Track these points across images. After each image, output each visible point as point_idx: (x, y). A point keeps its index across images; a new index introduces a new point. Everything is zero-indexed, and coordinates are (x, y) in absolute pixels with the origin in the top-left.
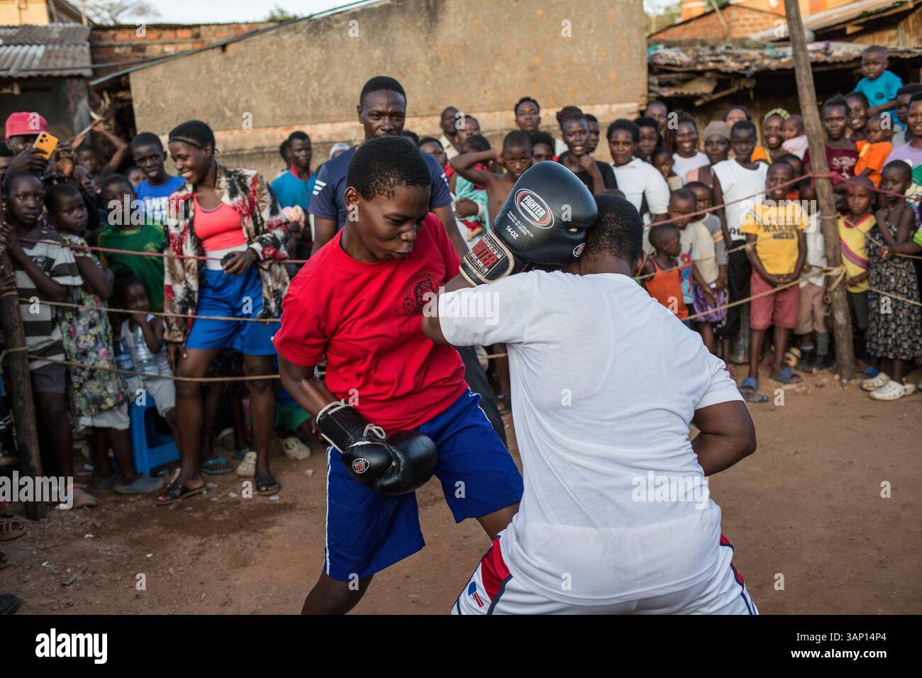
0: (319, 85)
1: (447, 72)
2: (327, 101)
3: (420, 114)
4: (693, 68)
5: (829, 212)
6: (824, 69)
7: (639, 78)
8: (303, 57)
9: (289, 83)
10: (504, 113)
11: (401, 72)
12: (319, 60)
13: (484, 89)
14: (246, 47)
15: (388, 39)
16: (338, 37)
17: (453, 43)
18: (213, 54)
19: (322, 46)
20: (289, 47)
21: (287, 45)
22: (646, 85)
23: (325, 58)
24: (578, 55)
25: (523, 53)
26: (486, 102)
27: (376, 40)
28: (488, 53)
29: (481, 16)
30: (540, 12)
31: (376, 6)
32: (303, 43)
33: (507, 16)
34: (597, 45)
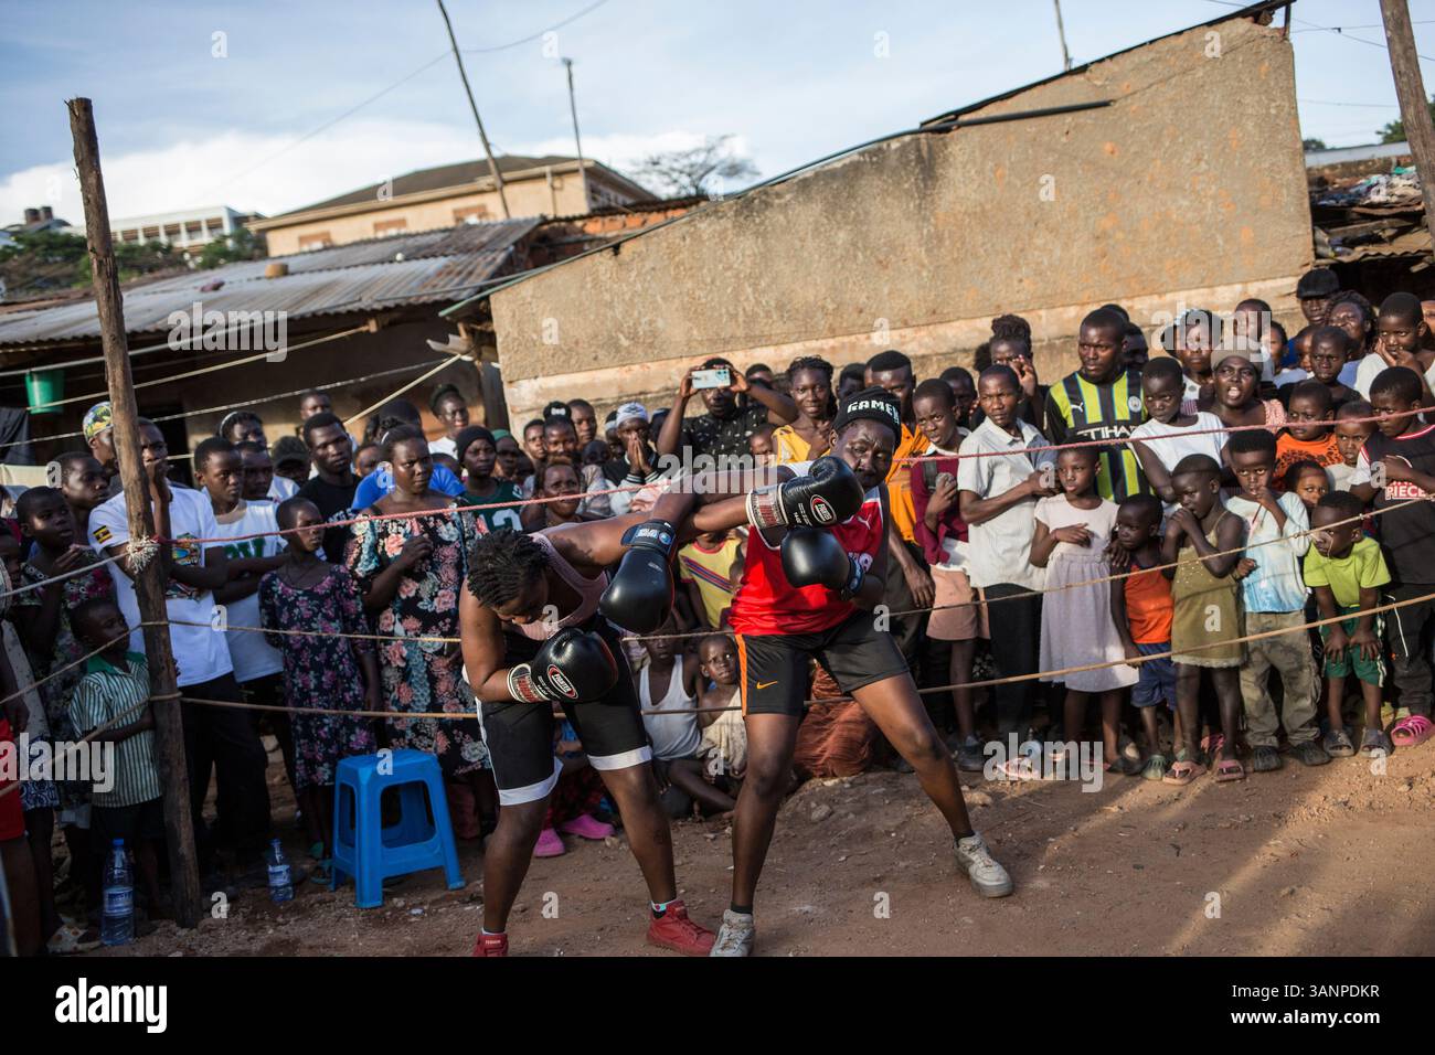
0: (754, 292)
1: (955, 255)
2: (768, 314)
8: (729, 252)
9: (711, 291)
10: (1054, 312)
11: (881, 262)
12: (755, 255)
13: (1017, 276)
14: (647, 245)
15: (858, 214)
16: (781, 217)
17: (963, 210)
18: (601, 259)
19: (757, 234)
20: (709, 239)
21: (705, 237)
22: (1311, 247)
23: (762, 250)
24: (1180, 208)
25: (1082, 214)
26: (1022, 297)
27: (839, 217)
28: (1022, 219)
29: (1007, 163)
30: (1108, 147)
31: (838, 165)
32: (729, 232)
33: (1050, 159)
34: (1213, 189)
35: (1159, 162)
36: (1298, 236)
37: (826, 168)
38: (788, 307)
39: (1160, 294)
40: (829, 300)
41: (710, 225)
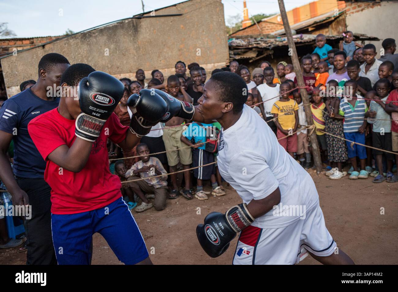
1: (144, 53)
3: (133, 71)
4: (248, 47)
5: (307, 102)
6: (301, 45)
7: (226, 52)
8: (79, 49)
9: (74, 60)
10: (169, 69)
11: (123, 54)
12: (87, 50)
13: (160, 59)
14: (54, 46)
15: (117, 40)
16: (95, 40)
17: (145, 40)
18: (39, 49)
19: (88, 44)
20: (73, 45)
21: (72, 44)
22: (228, 55)
23: (89, 49)
24: (199, 43)
25: (176, 43)
26: (161, 65)
27: (111, 40)
28: (161, 44)
29: (157, 29)
30: (182, 26)
31: (111, 26)
32: (79, 43)
33: (168, 28)
34: (207, 39)
35: (194, 31)
36: (225, 52)
37: (108, 26)
38: (97, 66)
40: (109, 64)
41: (73, 41)
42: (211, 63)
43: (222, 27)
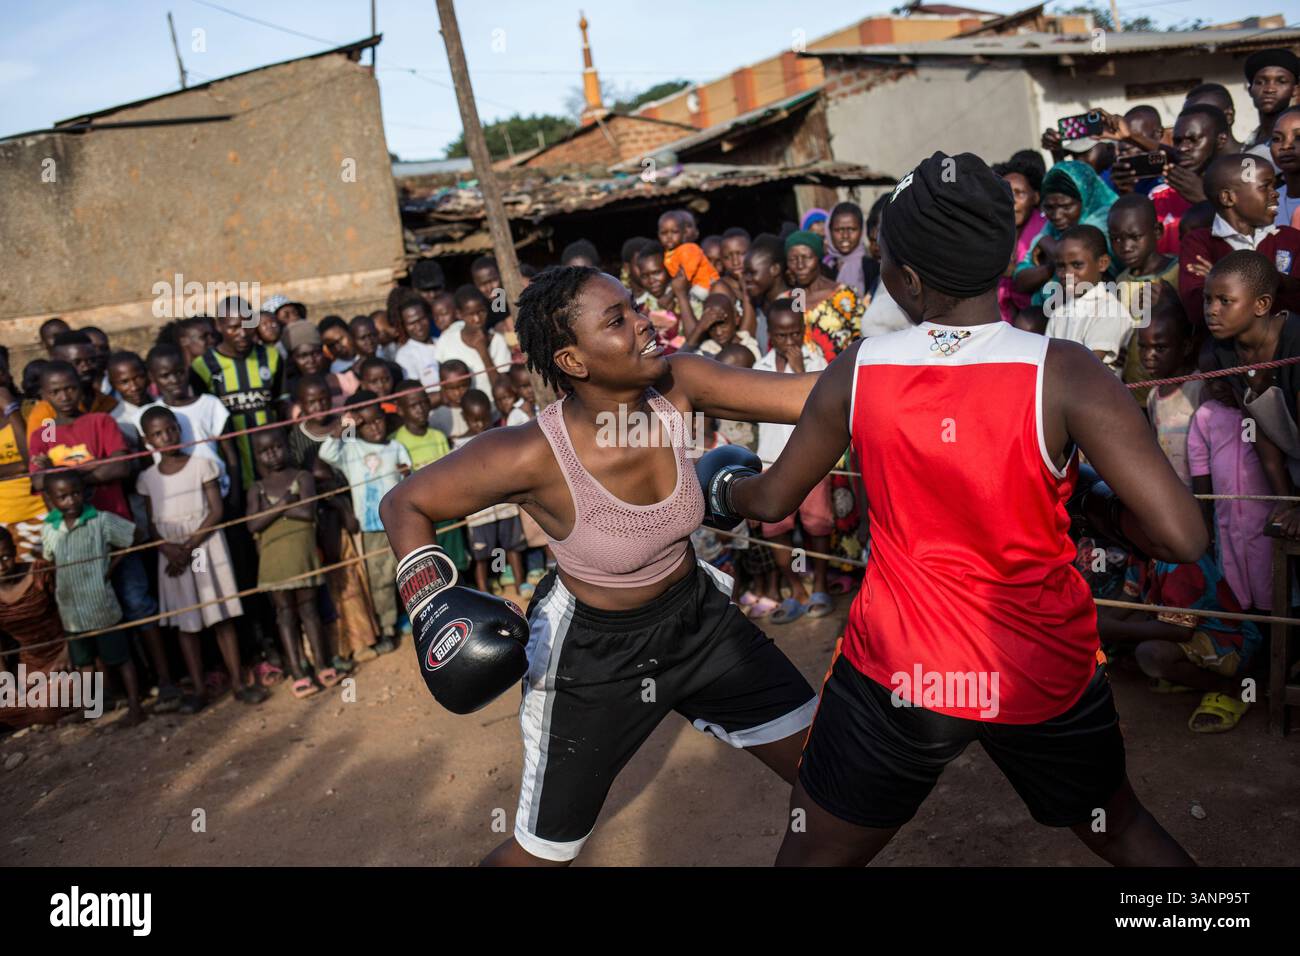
1: (96, 246)
4: (472, 215)
11: (20, 252)
13: (155, 266)
17: (101, 205)
22: (401, 244)
24: (295, 210)
25: (211, 212)
28: (157, 216)
29: (140, 164)
30: (231, 155)
33: (181, 163)
34: (322, 195)
35: (275, 171)
36: (390, 236)
39: (283, 283)
42: (339, 273)
43: (373, 155)
